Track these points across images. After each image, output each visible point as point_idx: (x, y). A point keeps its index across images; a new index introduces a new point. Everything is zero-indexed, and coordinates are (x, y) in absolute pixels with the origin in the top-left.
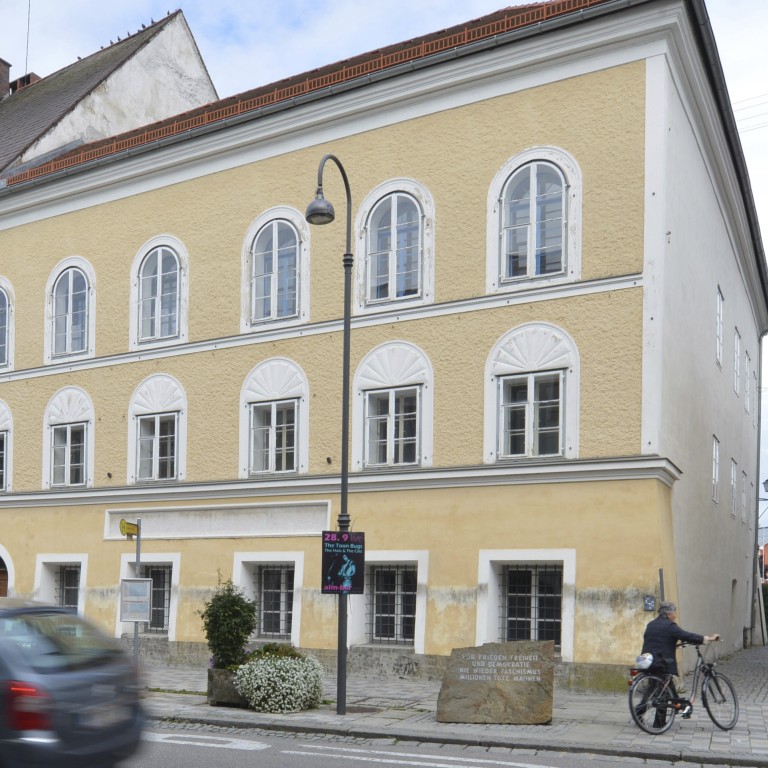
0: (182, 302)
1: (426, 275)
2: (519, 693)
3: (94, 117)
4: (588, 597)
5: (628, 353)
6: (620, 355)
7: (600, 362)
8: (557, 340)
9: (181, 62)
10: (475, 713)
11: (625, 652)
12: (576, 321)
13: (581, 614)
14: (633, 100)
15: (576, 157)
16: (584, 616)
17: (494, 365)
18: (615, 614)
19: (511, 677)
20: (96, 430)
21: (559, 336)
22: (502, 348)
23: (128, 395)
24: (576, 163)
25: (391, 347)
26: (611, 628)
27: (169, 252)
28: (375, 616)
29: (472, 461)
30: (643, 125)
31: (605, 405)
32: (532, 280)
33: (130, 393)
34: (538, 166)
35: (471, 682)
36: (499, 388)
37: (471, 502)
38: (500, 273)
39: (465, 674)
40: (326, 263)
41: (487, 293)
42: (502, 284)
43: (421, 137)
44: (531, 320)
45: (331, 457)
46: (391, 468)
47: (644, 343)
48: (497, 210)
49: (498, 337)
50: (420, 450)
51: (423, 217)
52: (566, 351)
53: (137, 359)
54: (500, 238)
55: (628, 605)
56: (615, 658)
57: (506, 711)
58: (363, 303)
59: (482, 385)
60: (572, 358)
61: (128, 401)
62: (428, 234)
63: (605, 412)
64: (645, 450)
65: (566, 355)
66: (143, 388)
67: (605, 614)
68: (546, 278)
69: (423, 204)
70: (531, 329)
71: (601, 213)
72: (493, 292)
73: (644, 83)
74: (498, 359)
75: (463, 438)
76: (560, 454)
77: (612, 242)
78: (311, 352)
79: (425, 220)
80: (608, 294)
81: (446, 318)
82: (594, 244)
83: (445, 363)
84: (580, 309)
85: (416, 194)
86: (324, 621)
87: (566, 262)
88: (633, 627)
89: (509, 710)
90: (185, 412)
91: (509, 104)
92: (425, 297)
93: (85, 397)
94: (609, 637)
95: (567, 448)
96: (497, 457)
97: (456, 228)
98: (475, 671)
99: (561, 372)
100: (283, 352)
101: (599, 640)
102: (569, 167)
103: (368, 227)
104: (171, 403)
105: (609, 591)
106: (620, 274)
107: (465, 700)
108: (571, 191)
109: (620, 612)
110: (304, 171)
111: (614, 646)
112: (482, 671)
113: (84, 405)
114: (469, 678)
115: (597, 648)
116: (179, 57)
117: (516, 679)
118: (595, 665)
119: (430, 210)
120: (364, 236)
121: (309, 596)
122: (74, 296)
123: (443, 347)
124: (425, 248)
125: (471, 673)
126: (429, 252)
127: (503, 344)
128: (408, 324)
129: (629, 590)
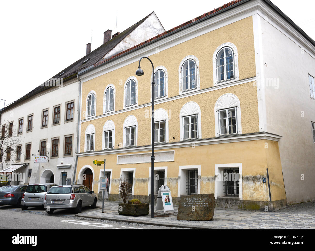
0: (136, 94)
1: (198, 82)
2: (202, 211)
3: (126, 44)
4: (246, 178)
5: (253, 101)
6: (251, 101)
7: (246, 104)
8: (234, 98)
9: (154, 25)
10: (188, 217)
11: (258, 196)
12: (238, 92)
13: (244, 184)
14: (250, 27)
15: (236, 45)
16: (245, 185)
17: (217, 107)
18: (254, 184)
19: (199, 205)
20: (115, 132)
21: (234, 97)
22: (219, 102)
23: (123, 122)
24: (236, 46)
25: (189, 104)
26: (253, 189)
27: (133, 81)
28: (190, 186)
29: (212, 136)
30: (253, 34)
31: (248, 117)
32: (226, 81)
33: (124, 121)
34: (225, 48)
35: (187, 207)
36: (218, 114)
37: (212, 149)
38: (217, 80)
39: (185, 204)
40: (172, 81)
41: (214, 86)
42: (218, 83)
43: (195, 43)
44: (226, 93)
45: (175, 137)
46: (191, 139)
47: (258, 97)
48: (215, 62)
49: (217, 99)
50: (198, 134)
51: (196, 65)
52: (237, 102)
53: (125, 111)
54: (217, 69)
55: (258, 181)
56: (255, 198)
57: (197, 216)
58: (181, 91)
59: (214, 113)
60: (238, 104)
61: (123, 123)
62: (198, 70)
63: (248, 119)
64: (261, 131)
65: (236, 103)
66: (127, 119)
67: (251, 184)
68: (230, 80)
69: (196, 62)
70: (226, 96)
71: (243, 60)
72: (216, 85)
73: (252, 22)
74: (218, 105)
75: (210, 129)
76: (237, 133)
77: (247, 68)
78: (169, 106)
79: (197, 66)
80: (247, 84)
81: (203, 94)
82: (242, 69)
83: (204, 107)
84: (239, 89)
85: (194, 59)
86: (173, 188)
87: (235, 75)
88: (260, 188)
89: (198, 216)
90: (137, 126)
91: (217, 32)
92: (198, 88)
93: (113, 123)
94: (253, 191)
95: (239, 131)
96: (219, 135)
97: (205, 68)
98: (188, 203)
99: (235, 108)
100: (161, 107)
101: (250, 193)
102: (234, 48)
103: (182, 69)
104: (134, 123)
105: (252, 176)
106: (250, 77)
107: (185, 213)
108: (235, 55)
109: (256, 183)
110: (166, 56)
111: (254, 194)
112: (190, 203)
113: (112, 125)
114: (186, 206)
115: (249, 195)
116: (153, 24)
117: (200, 206)
118: (249, 201)
119: (198, 64)
120: (181, 72)
121: (169, 180)
122: (110, 95)
123: (203, 103)
124: (197, 74)
125: (187, 204)
126: (198, 75)
127: (219, 101)
128: (194, 96)
129: (258, 176)
